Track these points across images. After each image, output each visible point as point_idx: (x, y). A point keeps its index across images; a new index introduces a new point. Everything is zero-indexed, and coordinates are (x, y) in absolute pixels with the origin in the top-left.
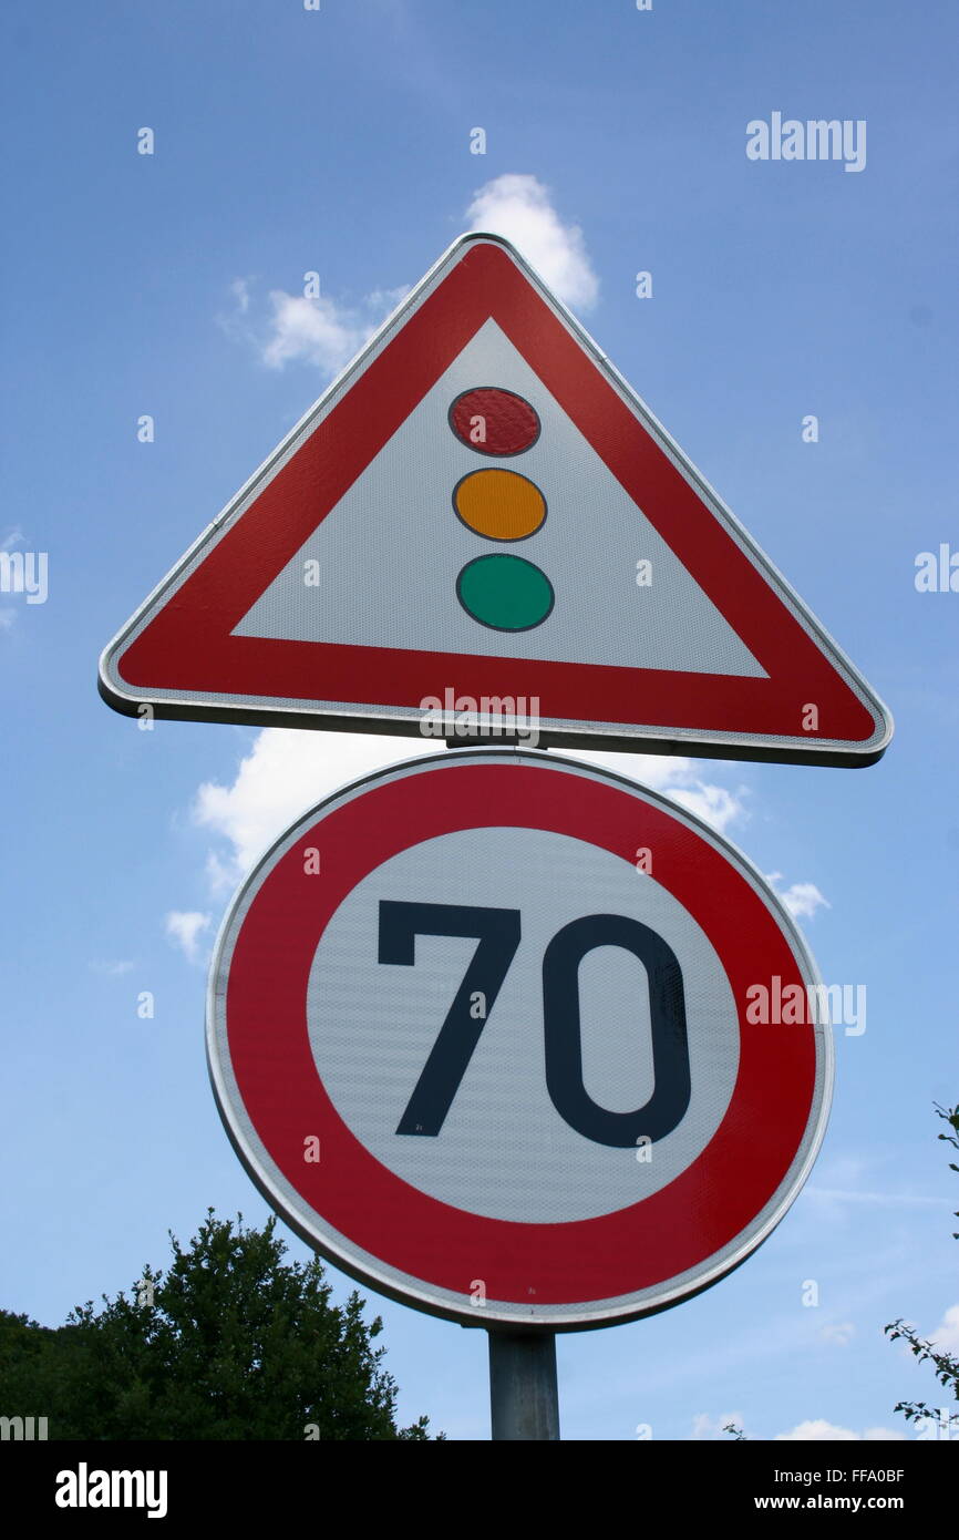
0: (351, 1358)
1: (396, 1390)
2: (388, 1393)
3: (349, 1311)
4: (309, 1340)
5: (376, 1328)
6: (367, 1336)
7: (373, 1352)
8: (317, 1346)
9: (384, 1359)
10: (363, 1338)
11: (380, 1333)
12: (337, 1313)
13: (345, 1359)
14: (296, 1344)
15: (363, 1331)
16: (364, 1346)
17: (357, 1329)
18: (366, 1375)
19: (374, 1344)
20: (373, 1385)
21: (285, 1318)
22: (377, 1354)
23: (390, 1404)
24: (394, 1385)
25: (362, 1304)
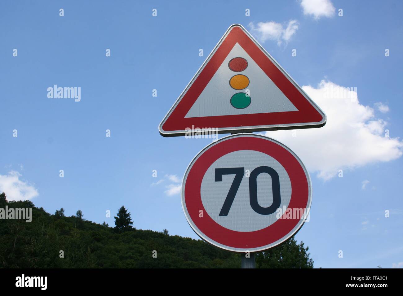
0: (302, 256)
1: (313, 262)
2: (312, 263)
3: (301, 245)
4: (292, 252)
5: (307, 249)
6: (306, 251)
7: (307, 254)
8: (294, 254)
9: (310, 256)
10: (305, 251)
11: (308, 250)
12: (298, 246)
13: (301, 256)
14: (289, 253)
15: (304, 250)
16: (305, 253)
17: (303, 249)
18: (306, 259)
19: (307, 252)
20: (308, 261)
21: (286, 248)
22: (308, 255)
23: (312, 265)
24: (313, 261)
25: (304, 244)
